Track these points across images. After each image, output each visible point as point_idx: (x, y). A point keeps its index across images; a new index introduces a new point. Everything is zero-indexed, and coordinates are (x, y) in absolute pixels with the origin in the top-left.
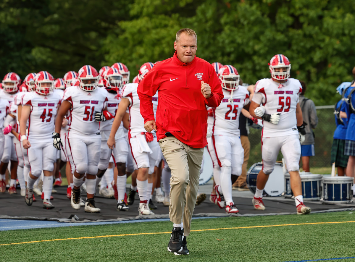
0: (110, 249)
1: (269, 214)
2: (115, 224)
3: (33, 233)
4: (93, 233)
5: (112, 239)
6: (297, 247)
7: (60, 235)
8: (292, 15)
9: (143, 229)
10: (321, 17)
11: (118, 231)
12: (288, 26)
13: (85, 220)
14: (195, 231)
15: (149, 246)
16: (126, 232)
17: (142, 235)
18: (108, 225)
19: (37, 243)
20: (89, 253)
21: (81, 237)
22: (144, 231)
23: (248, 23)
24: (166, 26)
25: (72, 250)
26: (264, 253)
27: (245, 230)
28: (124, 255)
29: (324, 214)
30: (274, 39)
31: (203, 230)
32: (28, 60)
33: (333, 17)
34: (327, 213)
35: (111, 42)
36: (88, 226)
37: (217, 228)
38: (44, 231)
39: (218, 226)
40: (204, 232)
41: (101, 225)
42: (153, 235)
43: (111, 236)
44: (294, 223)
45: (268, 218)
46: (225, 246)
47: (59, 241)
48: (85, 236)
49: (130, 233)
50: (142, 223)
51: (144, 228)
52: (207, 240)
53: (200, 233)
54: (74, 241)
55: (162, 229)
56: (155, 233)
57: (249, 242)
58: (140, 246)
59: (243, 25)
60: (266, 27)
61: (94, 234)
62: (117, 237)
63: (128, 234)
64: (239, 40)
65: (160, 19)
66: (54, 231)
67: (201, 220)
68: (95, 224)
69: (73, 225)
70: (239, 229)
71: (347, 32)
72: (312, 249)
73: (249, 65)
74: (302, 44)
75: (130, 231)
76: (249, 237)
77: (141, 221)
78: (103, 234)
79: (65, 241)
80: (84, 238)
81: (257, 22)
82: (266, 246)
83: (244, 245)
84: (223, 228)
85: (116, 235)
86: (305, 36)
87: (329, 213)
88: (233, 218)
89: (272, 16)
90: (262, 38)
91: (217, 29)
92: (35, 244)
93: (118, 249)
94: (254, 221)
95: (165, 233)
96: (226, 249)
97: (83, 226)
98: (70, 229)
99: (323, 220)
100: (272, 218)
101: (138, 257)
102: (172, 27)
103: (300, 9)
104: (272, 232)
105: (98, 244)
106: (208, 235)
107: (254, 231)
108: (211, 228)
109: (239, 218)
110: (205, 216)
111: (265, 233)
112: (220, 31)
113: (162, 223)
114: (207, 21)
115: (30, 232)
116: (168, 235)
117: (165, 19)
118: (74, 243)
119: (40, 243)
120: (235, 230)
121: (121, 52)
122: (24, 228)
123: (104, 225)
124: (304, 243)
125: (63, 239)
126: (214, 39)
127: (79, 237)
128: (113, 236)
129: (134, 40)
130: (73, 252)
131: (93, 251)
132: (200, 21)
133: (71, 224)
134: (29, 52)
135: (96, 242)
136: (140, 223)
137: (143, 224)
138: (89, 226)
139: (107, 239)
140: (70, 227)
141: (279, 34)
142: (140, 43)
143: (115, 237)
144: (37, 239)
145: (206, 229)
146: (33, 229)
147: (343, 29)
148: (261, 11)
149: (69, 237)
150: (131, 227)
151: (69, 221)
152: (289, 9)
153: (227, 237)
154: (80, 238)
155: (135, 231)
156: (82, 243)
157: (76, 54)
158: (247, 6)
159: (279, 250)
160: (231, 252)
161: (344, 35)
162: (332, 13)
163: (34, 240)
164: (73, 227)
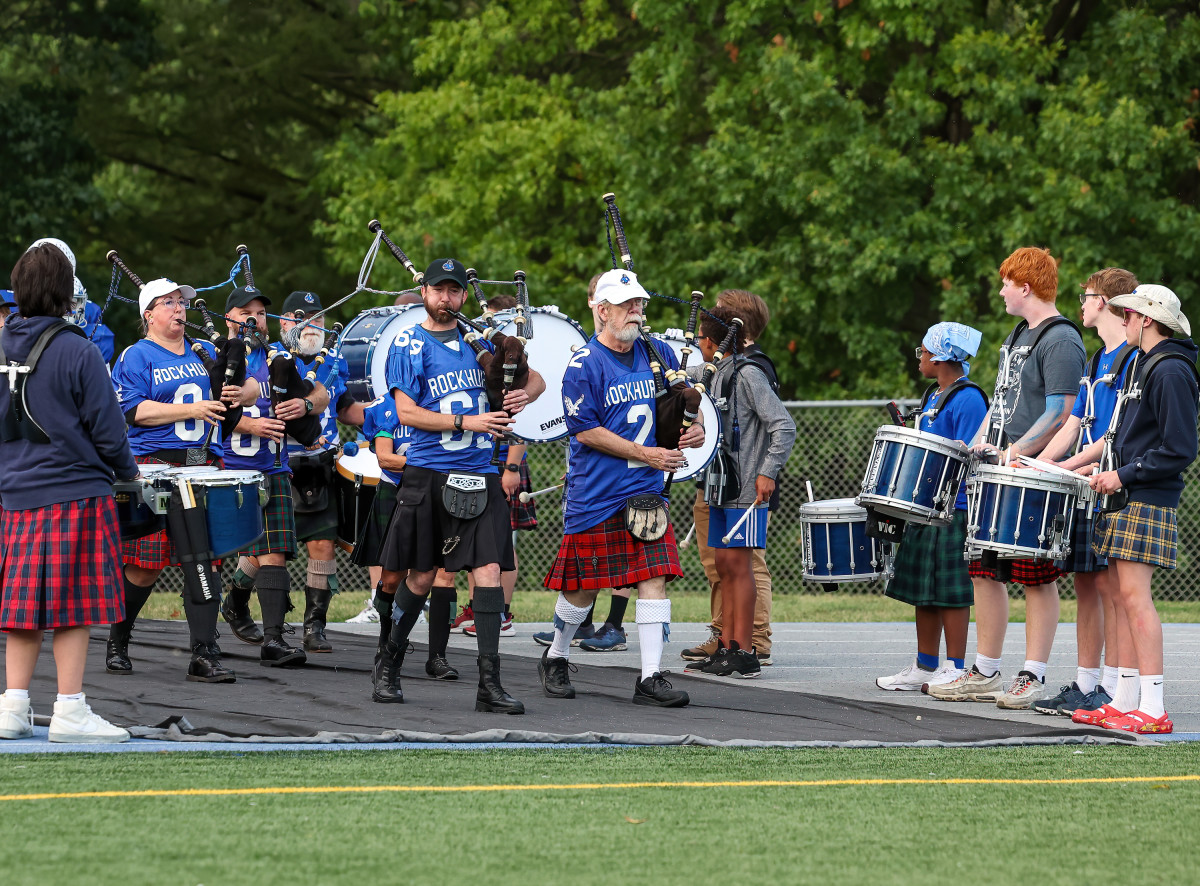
0: (275, 834)
1: (812, 743)
2: (307, 753)
3: (37, 766)
4: (232, 776)
5: (288, 801)
6: (881, 858)
7: (123, 779)
8: (940, 95)
9: (396, 771)
10: (1034, 106)
11: (314, 776)
12: (926, 130)
13: (212, 736)
14: (561, 787)
15: (404, 830)
16: (337, 779)
17: (386, 794)
18: (284, 752)
19: (43, 801)
20: (205, 842)
21: (189, 788)
22: (396, 780)
23: (794, 115)
24: (528, 112)
25: (152, 830)
26: (773, 870)
27: (722, 793)
28: (316, 857)
29: (994, 750)
30: (876, 169)
31: (590, 786)
32: (79, 205)
33: (1073, 107)
34: (1000, 749)
35: (349, 157)
36: (218, 754)
37: (635, 781)
38: (76, 765)
39: (638, 777)
40: (590, 794)
41: (260, 753)
42: (424, 794)
43: (287, 790)
44: (889, 776)
45: (806, 756)
46: (650, 843)
47: (118, 798)
48: (204, 786)
49: (349, 784)
50: (396, 751)
51: (398, 770)
52: (594, 821)
53: (577, 796)
54: (165, 800)
55: (456, 776)
56: (431, 788)
57: (731, 832)
58: (374, 830)
59: (777, 119)
60: (853, 131)
61: (233, 781)
62: (306, 795)
63: (344, 785)
64: (762, 169)
65: (512, 88)
66: (108, 765)
67: (589, 751)
68: (243, 748)
69: (171, 749)
70: (705, 788)
71: (1115, 156)
72: (929, 866)
73: (790, 251)
74: (967, 191)
75: (352, 778)
76: (731, 817)
77: (391, 746)
78: (263, 781)
79: (135, 798)
80: (201, 792)
81: (824, 111)
82: (781, 849)
83: (711, 839)
84: (654, 781)
85: (302, 790)
86: (979, 163)
87: (1010, 750)
88: (694, 749)
89: (873, 95)
90: (837, 165)
91: (692, 128)
92: (38, 803)
93: (302, 835)
94: (759, 763)
95: (463, 789)
96: (651, 851)
97: (204, 755)
98: (159, 762)
99: (986, 771)
100: (819, 756)
101: (360, 863)
102: (548, 116)
103: (967, 75)
104: (812, 803)
105: (242, 813)
106: (600, 804)
107: (749, 797)
108: (614, 781)
109: (713, 750)
110: (603, 740)
111: (788, 805)
112: (705, 135)
113: (460, 755)
114: (660, 104)
115: (30, 763)
116: (470, 797)
117: (526, 91)
118: (163, 808)
119: (54, 803)
120: (693, 790)
121: (379, 191)
122: (12, 751)
123: (270, 754)
124: (908, 845)
125: (130, 794)
126: (682, 161)
127: (183, 788)
128: (294, 790)
129: (421, 154)
130: (156, 836)
131: (218, 838)
132: (638, 102)
133: (164, 746)
134: (84, 180)
135: (234, 807)
136: (387, 751)
137: (397, 757)
138: (224, 753)
139: (271, 800)
140: (160, 754)
141: (894, 152)
142: (443, 164)
143: (299, 795)
144: (47, 788)
145: (599, 782)
146: (41, 755)
147: (1104, 148)
148: (838, 76)
149: (149, 788)
150: (356, 765)
151: (161, 736)
152: (930, 73)
153: (662, 813)
154: (185, 792)
155: (367, 777)
156: (190, 808)
157: (232, 191)
158: (794, 59)
159: (821, 863)
160: (664, 864)
161: (1107, 165)
162: (1073, 96)
163: (38, 789)
164: (170, 755)
